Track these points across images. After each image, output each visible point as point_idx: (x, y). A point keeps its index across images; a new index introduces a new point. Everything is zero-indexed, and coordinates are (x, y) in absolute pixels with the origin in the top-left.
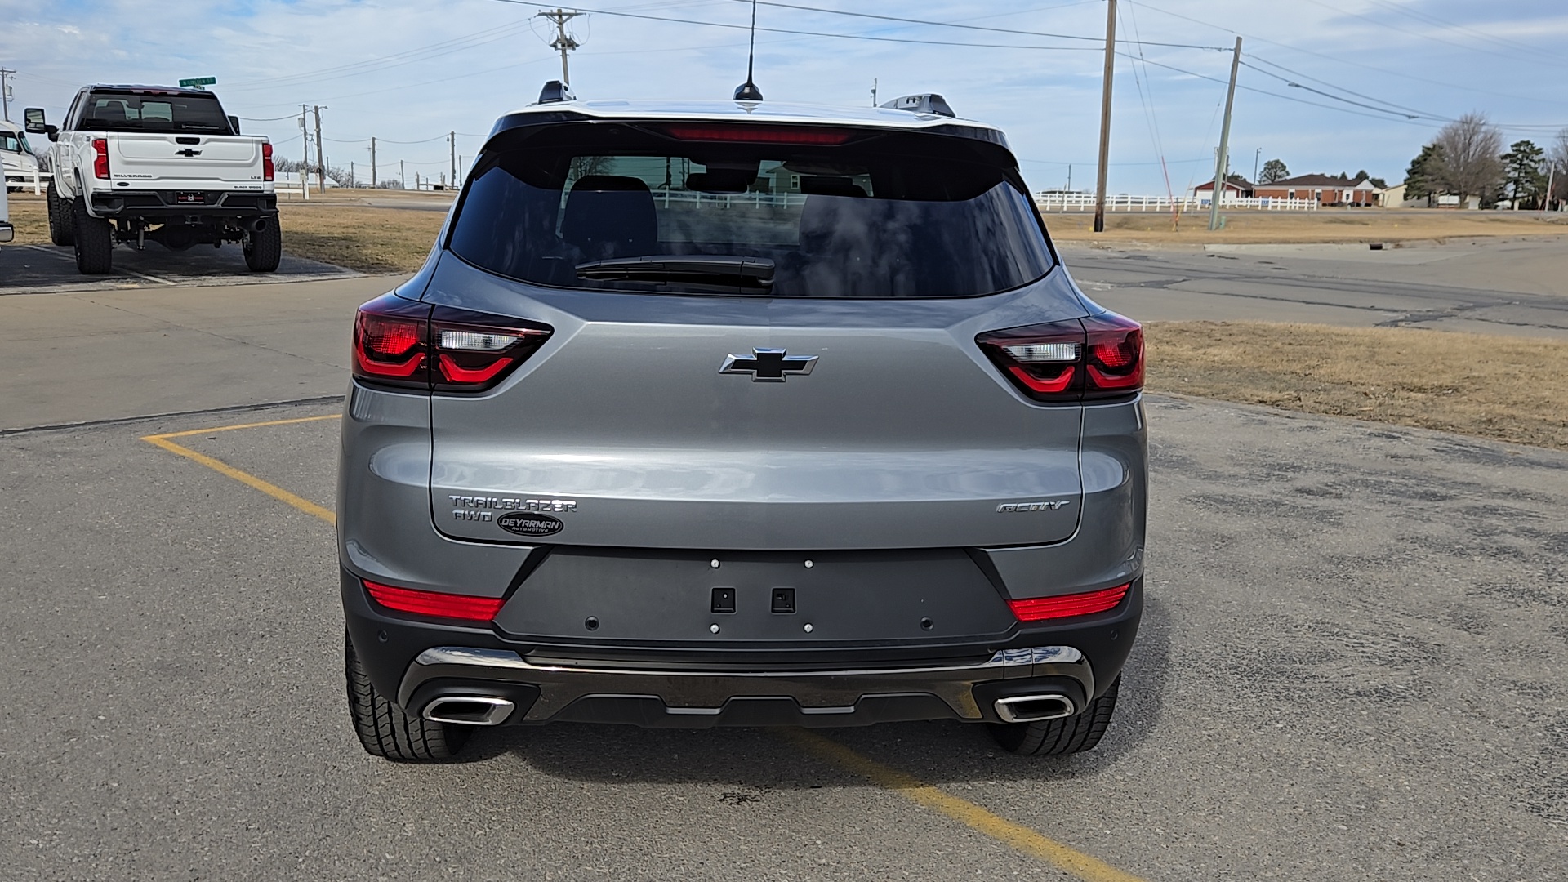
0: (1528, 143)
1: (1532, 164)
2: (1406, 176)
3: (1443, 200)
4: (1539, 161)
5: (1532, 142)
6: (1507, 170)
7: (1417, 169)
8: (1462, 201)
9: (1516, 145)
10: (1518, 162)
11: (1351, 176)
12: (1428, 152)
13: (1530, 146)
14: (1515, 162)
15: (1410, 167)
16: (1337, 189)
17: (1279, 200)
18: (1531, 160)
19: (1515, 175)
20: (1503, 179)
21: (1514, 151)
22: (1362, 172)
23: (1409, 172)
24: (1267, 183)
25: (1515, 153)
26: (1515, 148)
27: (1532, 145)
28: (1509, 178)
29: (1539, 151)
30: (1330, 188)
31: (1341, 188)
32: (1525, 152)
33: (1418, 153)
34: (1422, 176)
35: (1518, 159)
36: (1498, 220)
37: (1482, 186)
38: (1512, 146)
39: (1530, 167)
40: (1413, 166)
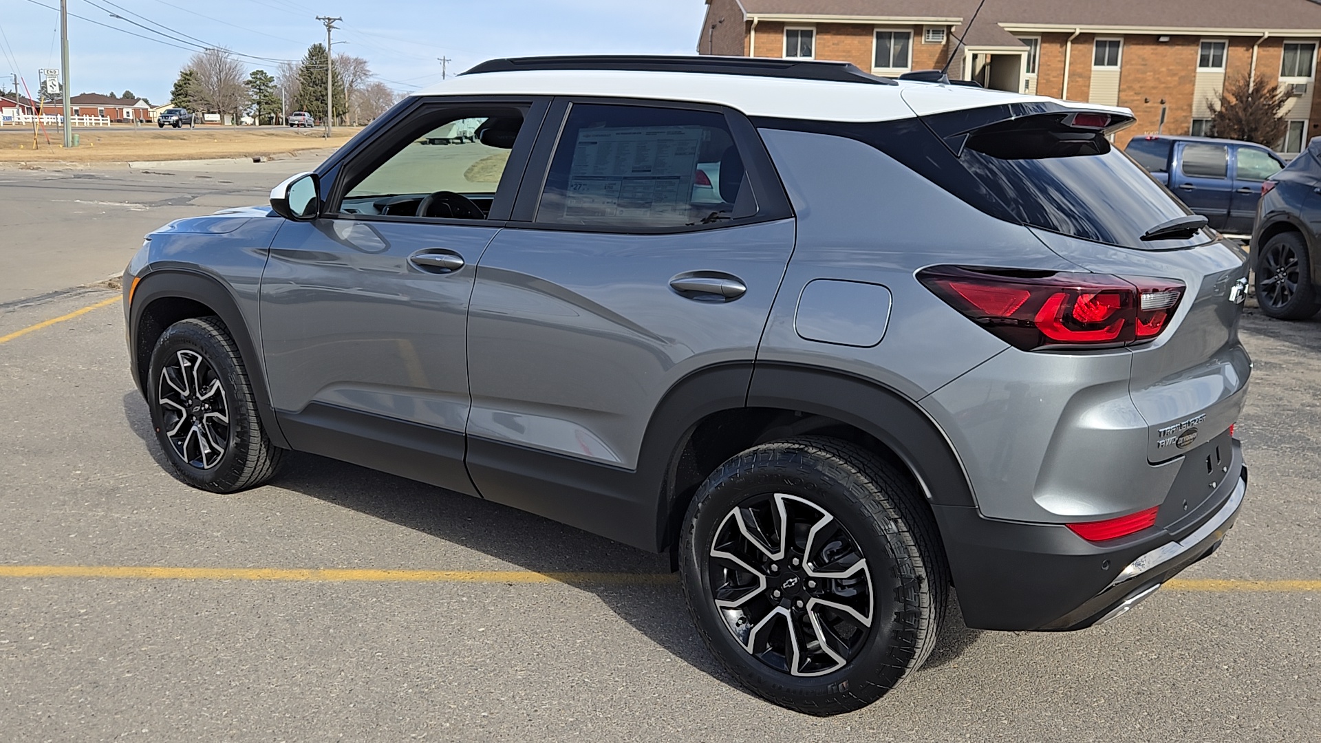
0: (262, 72)
1: (269, 90)
2: (171, 97)
3: (208, 117)
4: (273, 87)
5: (265, 72)
6: (251, 93)
7: (180, 91)
8: (222, 118)
9: (253, 74)
10: (258, 87)
11: (119, 95)
12: (187, 77)
13: (264, 75)
14: (255, 88)
15: (173, 89)
16: (117, 107)
17: (93, 117)
18: (267, 87)
19: (256, 97)
20: (249, 100)
21: (253, 78)
22: (127, 92)
23: (173, 93)
24: (47, 101)
25: (254, 80)
26: (253, 76)
27: (266, 73)
28: (254, 100)
29: (271, 79)
30: (112, 106)
31: (121, 107)
32: (260, 80)
33: (177, 78)
34: (186, 97)
35: (257, 85)
36: (273, 134)
37: (234, 106)
38: (251, 74)
39: (267, 92)
40: (176, 88)
